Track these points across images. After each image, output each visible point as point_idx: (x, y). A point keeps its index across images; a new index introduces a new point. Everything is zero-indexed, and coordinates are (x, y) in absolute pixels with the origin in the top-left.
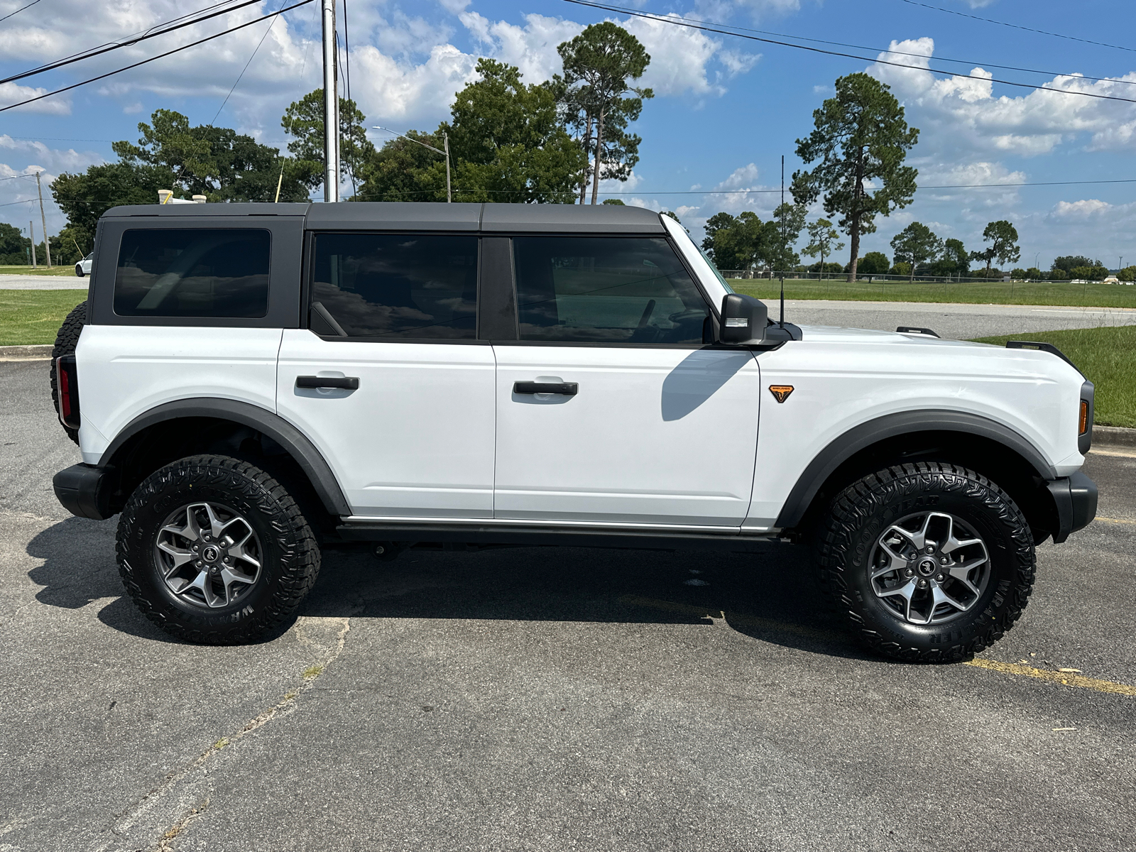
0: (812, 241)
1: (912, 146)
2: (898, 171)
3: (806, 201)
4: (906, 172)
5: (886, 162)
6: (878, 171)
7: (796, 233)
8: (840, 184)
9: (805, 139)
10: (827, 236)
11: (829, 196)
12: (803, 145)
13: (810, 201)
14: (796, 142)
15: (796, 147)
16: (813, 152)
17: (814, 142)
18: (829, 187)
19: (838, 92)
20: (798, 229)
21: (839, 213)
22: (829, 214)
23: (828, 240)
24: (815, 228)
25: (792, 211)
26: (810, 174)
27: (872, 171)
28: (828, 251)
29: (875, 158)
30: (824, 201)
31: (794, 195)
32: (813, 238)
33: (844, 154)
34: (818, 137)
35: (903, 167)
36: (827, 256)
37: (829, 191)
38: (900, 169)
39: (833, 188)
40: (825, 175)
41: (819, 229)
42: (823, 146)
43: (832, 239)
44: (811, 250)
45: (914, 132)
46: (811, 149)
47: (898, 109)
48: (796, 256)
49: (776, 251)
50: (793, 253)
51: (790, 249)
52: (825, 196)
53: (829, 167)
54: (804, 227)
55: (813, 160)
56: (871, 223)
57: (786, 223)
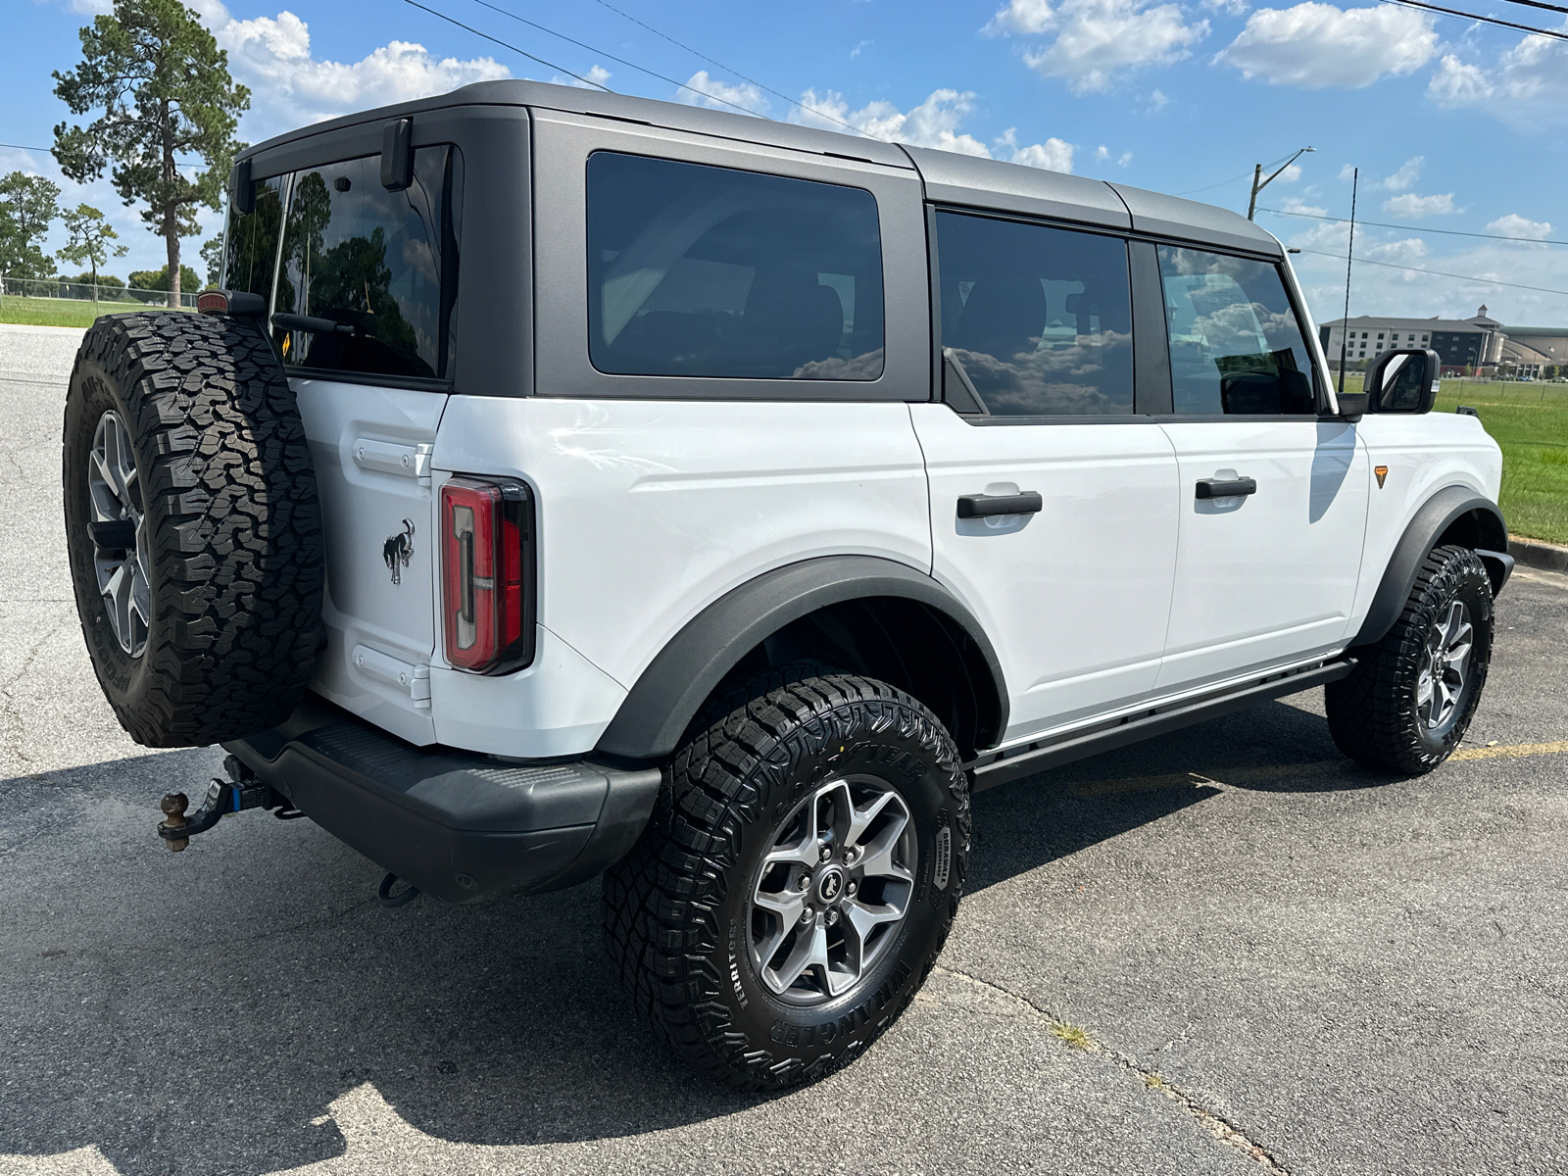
0: (72, 238)
1: (241, 112)
2: (226, 145)
3: (83, 175)
4: (239, 149)
5: (210, 130)
6: (197, 142)
7: (44, 223)
8: (138, 156)
9: (69, 72)
10: (97, 232)
11: (120, 171)
12: (66, 82)
13: (91, 176)
14: (53, 75)
15: (55, 84)
16: (85, 97)
17: (85, 81)
18: (122, 156)
19: (117, 6)
20: (45, 216)
21: (141, 198)
22: (126, 200)
23: (99, 239)
24: (75, 218)
25: (32, 186)
26: (84, 131)
27: (188, 141)
28: (102, 257)
29: (192, 121)
30: (113, 178)
31: (60, 162)
32: (74, 234)
33: (137, 107)
34: (90, 75)
35: (235, 142)
36: (102, 265)
37: (121, 163)
38: (230, 144)
39: (128, 159)
40: (110, 136)
41: (82, 221)
42: (102, 90)
43: (106, 237)
44: (73, 253)
45: (242, 92)
46: (82, 92)
47: (219, 52)
48: (49, 260)
49: (11, 250)
50: (43, 256)
51: (37, 249)
52: (115, 169)
53: (115, 124)
54: (56, 215)
55: (87, 109)
56: (191, 220)
57: (23, 204)
